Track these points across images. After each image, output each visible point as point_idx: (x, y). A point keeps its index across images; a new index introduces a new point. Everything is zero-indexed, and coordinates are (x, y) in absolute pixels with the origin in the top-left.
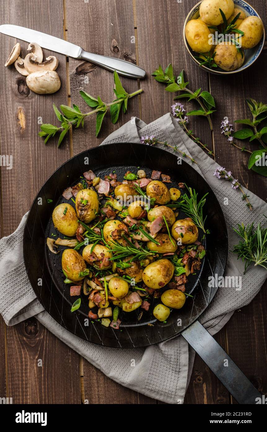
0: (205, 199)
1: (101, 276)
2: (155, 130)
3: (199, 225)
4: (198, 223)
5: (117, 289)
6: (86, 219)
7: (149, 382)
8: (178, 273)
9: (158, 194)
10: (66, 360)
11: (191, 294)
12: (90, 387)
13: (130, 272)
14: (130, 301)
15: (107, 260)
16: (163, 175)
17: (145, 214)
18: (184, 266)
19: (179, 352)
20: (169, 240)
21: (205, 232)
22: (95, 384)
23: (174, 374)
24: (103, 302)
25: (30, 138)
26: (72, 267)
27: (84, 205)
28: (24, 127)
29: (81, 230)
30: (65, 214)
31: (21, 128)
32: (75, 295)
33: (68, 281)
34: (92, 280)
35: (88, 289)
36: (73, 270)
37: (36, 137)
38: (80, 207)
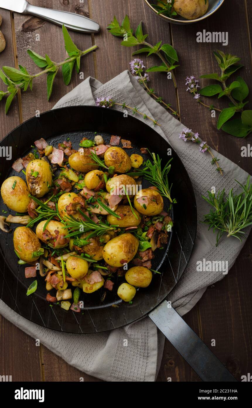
0: (170, 165)
1: (58, 255)
2: (112, 90)
3: (165, 194)
4: (163, 192)
5: (74, 269)
7: (115, 369)
8: (142, 248)
9: (117, 162)
10: (24, 348)
11: (158, 271)
12: (52, 376)
13: (89, 249)
14: (90, 281)
15: (62, 237)
16: (123, 140)
17: (103, 185)
18: (149, 240)
19: (146, 334)
20: (131, 213)
21: (172, 202)
22: (57, 373)
23: (142, 359)
24: (60, 284)
26: (25, 247)
27: (34, 178)
29: (33, 205)
30: (13, 189)
32: (30, 277)
33: (22, 262)
34: (48, 260)
35: (45, 270)
36: (26, 251)
38: (30, 180)
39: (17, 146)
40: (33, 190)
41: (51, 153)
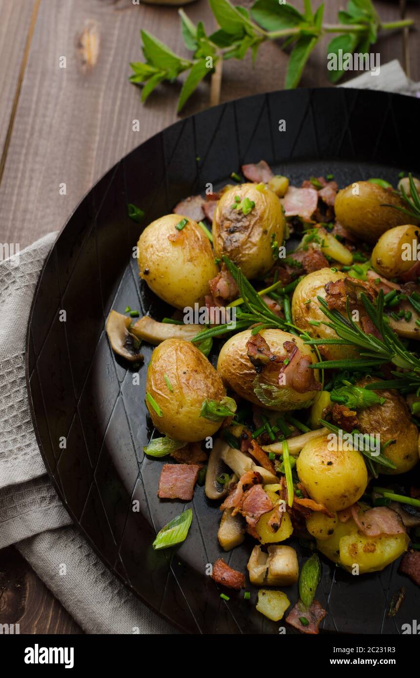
1: (273, 438)
5: (330, 463)
6: (244, 256)
14: (369, 527)
15: (304, 365)
24: (273, 515)
25: (103, 87)
26: (183, 380)
27: (240, 217)
28: (93, 61)
29: (222, 285)
30: (179, 230)
31: (84, 62)
32: (173, 497)
33: (157, 447)
34: (239, 448)
35: (223, 477)
36: (185, 390)
37: (121, 87)
38: (227, 223)
39: (198, 159)
40: (229, 249)
41: (281, 195)
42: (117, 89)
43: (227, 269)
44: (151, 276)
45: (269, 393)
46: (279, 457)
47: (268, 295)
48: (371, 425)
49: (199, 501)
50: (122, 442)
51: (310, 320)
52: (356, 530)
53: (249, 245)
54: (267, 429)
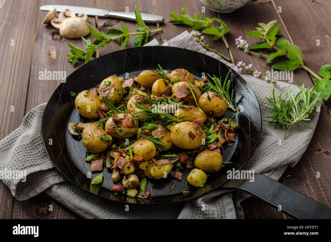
1: (126, 146)
5: (142, 144)
6: (109, 97)
8: (210, 139)
9: (181, 74)
11: (228, 162)
13: (157, 132)
14: (159, 163)
15: (130, 119)
17: (169, 90)
18: (217, 132)
20: (196, 108)
21: (235, 110)
24: (127, 164)
25: (59, 65)
26: (93, 132)
27: (106, 87)
28: (55, 58)
29: (103, 106)
30: (87, 93)
31: (52, 59)
32: (96, 170)
33: (89, 158)
34: (115, 151)
35: (111, 161)
36: (94, 134)
37: (65, 64)
38: (103, 89)
39: (92, 76)
40: (104, 96)
41: (122, 83)
42: (64, 64)
43: (104, 102)
44: (80, 108)
45: (121, 130)
46: (128, 151)
47: (120, 109)
48: (155, 134)
49: (105, 170)
50: (77, 159)
51: (132, 109)
52: (155, 165)
53: (110, 94)
54: (123, 145)
